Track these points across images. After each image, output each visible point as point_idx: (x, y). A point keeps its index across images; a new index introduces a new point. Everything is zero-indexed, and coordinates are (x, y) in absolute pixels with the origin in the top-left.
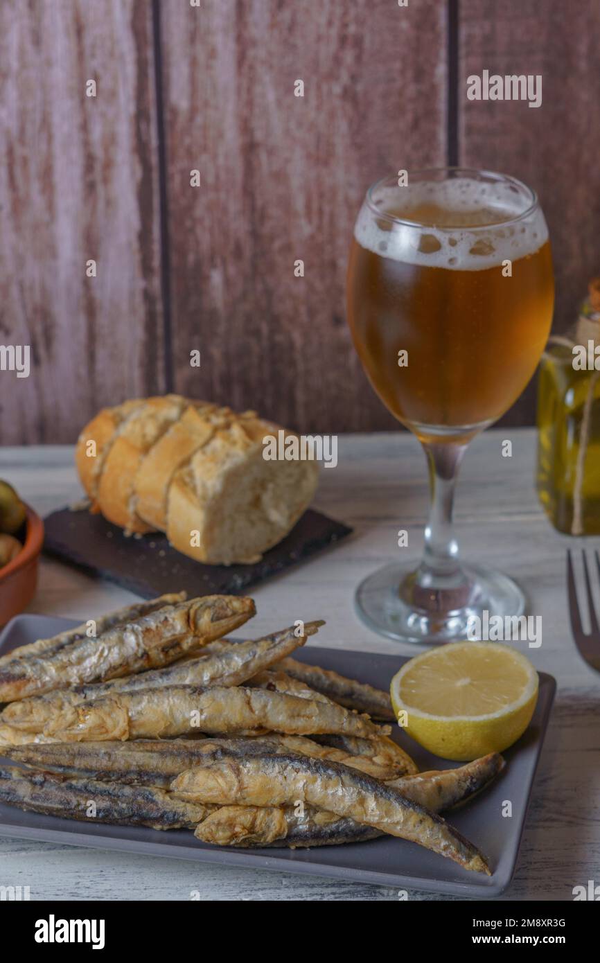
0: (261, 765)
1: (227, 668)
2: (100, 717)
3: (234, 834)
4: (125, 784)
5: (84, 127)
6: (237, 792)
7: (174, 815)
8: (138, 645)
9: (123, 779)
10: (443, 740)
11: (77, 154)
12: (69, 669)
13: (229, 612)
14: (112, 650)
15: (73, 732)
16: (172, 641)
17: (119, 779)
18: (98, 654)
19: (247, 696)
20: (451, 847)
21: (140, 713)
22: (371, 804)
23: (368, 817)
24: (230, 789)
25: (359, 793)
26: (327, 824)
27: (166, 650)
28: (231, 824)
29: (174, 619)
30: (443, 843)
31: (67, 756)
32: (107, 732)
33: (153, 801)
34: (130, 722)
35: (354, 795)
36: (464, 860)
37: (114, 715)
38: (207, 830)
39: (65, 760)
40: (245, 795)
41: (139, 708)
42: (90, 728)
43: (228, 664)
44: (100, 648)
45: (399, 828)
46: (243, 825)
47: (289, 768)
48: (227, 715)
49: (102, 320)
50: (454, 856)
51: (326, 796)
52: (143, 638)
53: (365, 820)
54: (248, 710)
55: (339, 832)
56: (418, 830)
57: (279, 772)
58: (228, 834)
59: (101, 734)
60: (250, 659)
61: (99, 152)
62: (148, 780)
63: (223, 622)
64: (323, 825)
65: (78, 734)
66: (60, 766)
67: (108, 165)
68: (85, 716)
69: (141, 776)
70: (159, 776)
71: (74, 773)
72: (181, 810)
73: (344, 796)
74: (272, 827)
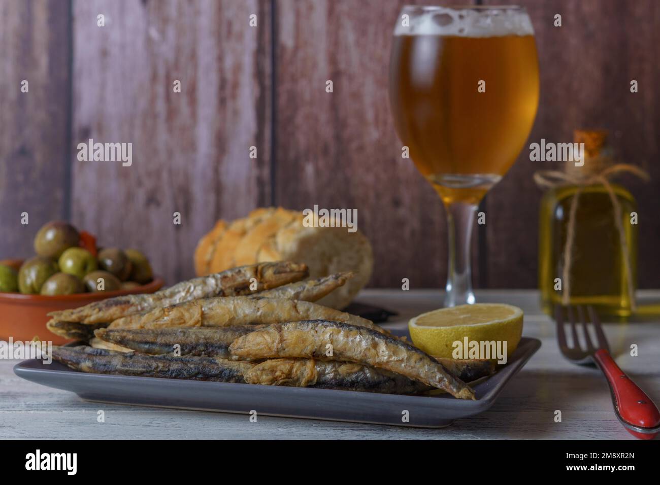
0: (298, 324)
1: (282, 295)
2: (180, 312)
3: (275, 378)
4: (194, 355)
5: (220, 59)
6: (279, 343)
7: (230, 372)
8: (217, 285)
9: (194, 352)
10: (447, 346)
11: (214, 77)
12: (163, 300)
13: (288, 269)
14: (197, 288)
15: (159, 323)
16: (243, 284)
17: (190, 351)
18: (186, 290)
19: (294, 302)
20: (445, 379)
21: (211, 309)
22: (383, 346)
23: (380, 358)
24: (273, 342)
25: (373, 339)
26: (349, 374)
27: (238, 290)
28: (273, 370)
29: (245, 271)
30: (439, 376)
31: (152, 335)
32: (184, 322)
33: (216, 364)
34: (203, 315)
35: (369, 341)
36: (455, 390)
37: (191, 311)
38: (254, 374)
39: (150, 338)
40: (284, 345)
41: (211, 306)
42: (172, 319)
43: (284, 294)
44: (188, 287)
45: (403, 365)
46: (282, 371)
47: (321, 325)
48: (278, 313)
49: (227, 198)
50: (446, 387)
51: (347, 343)
52: (221, 282)
53: (377, 361)
54: (294, 310)
55: (358, 382)
56: (418, 365)
57: (312, 328)
58: (270, 377)
59: (180, 324)
60: (300, 290)
61: (229, 76)
62: (213, 351)
63: (283, 275)
64: (345, 374)
65: (163, 324)
66: (146, 343)
67: (236, 85)
68: (169, 312)
69: (207, 347)
70: (220, 347)
71: (157, 348)
72: (235, 368)
73: (361, 341)
74: (305, 374)
